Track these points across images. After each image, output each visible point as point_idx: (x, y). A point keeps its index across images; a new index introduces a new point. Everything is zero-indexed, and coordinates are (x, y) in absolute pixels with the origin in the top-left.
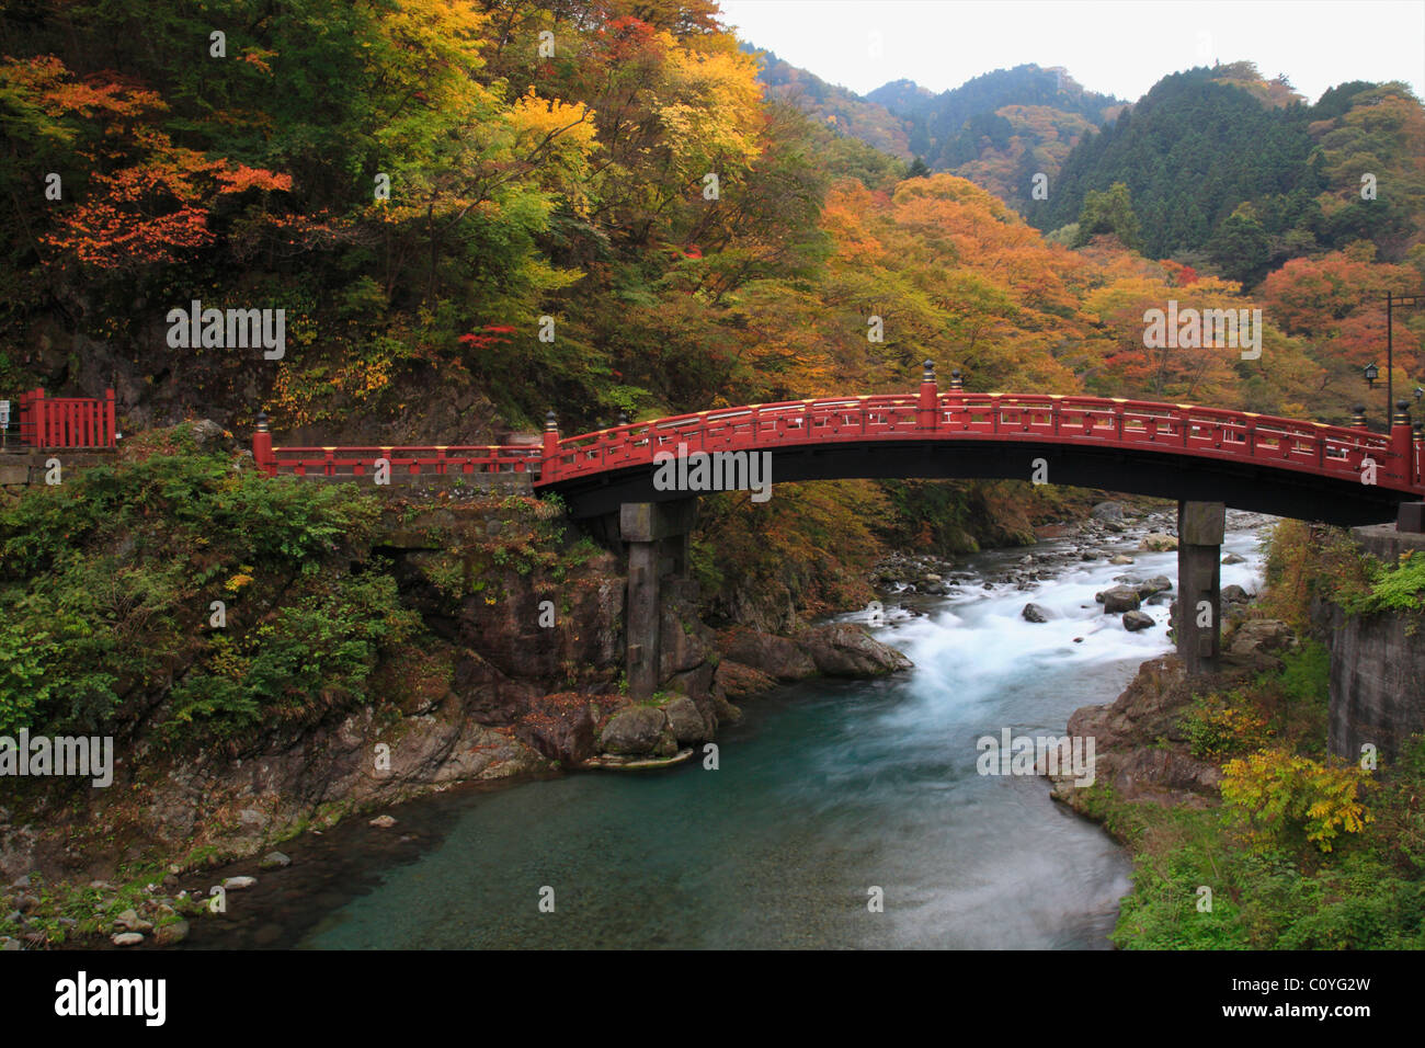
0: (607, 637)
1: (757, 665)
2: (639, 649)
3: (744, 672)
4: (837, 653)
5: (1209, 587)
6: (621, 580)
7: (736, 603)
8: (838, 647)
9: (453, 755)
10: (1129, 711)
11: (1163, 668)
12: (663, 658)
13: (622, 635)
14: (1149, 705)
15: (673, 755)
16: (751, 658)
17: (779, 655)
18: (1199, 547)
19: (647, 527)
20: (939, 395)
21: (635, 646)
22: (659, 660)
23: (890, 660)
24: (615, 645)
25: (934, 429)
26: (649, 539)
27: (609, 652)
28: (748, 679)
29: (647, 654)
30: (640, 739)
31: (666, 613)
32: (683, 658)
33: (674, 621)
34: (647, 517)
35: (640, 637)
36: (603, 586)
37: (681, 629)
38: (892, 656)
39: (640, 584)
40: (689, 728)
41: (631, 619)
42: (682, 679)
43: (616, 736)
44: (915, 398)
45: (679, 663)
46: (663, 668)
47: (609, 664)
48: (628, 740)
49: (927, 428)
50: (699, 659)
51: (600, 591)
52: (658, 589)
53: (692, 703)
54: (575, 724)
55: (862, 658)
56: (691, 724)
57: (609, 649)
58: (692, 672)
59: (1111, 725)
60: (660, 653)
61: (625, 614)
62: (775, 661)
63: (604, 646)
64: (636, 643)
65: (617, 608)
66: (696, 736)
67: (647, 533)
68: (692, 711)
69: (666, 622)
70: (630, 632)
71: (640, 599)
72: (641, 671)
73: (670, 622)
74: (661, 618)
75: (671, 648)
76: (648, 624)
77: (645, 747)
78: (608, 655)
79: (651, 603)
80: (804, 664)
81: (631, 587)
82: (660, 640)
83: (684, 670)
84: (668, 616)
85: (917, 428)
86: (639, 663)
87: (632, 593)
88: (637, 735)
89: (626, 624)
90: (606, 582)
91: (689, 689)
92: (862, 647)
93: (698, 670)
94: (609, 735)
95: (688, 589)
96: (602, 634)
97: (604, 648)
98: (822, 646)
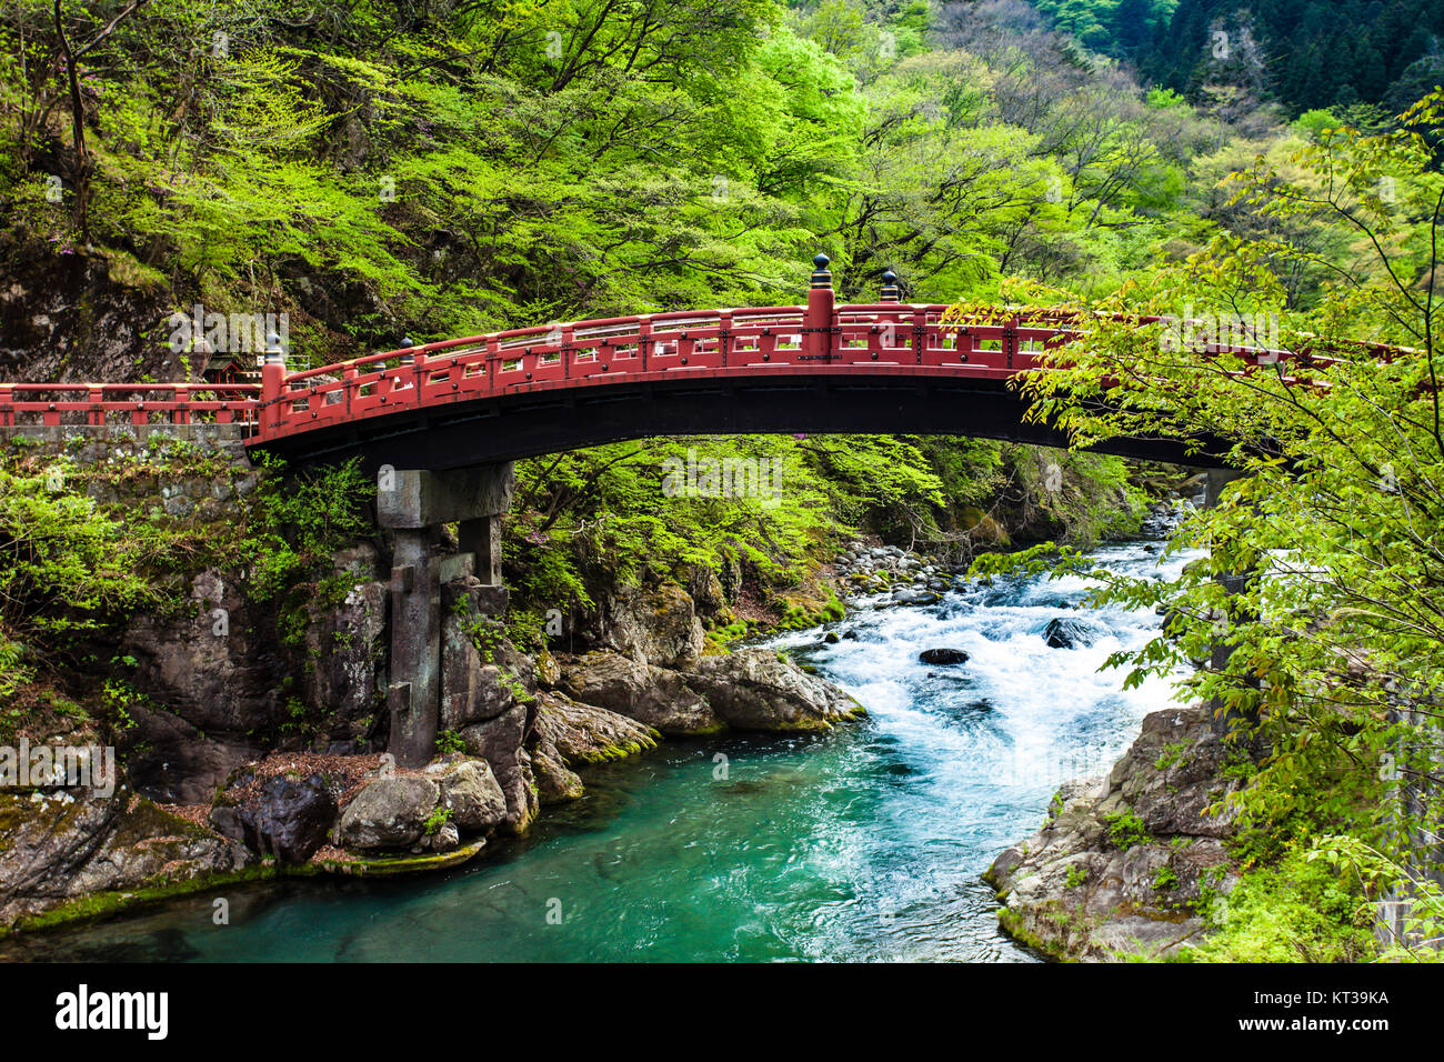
0: (358, 672)
1: (626, 711)
2: (406, 689)
3: (601, 719)
4: (743, 691)
6: (380, 586)
7: (607, 617)
8: (746, 682)
9: (103, 852)
10: (1126, 786)
11: (1178, 722)
12: (446, 703)
13: (381, 668)
14: (1151, 780)
16: (615, 698)
19: (416, 504)
21: (400, 685)
22: (440, 705)
23: (823, 702)
24: (372, 684)
25: (828, 359)
26: (418, 523)
27: (361, 694)
28: (606, 732)
29: (420, 695)
30: (395, 825)
31: (451, 633)
32: (476, 703)
33: (463, 646)
34: (415, 491)
35: (409, 670)
36: (352, 595)
37: (474, 659)
38: (828, 697)
39: (408, 592)
40: (478, 807)
41: (395, 643)
42: (478, 735)
43: (363, 822)
44: (801, 311)
45: (471, 709)
46: (445, 716)
47: (361, 712)
48: (379, 826)
49: (818, 358)
50: (502, 703)
51: (347, 601)
52: (436, 600)
53: (489, 770)
54: (301, 803)
55: (781, 700)
56: (482, 802)
57: (362, 688)
58: (492, 724)
59: (1100, 809)
60: (440, 695)
61: (385, 637)
62: (651, 704)
63: (354, 685)
64: (403, 680)
65: (374, 627)
66: (489, 818)
67: (417, 515)
68: (486, 781)
69: (452, 649)
70: (394, 664)
71: (409, 613)
72: (410, 722)
73: (458, 647)
74: (443, 642)
75: (460, 685)
76: (419, 652)
77: (407, 836)
78: (359, 699)
79: (425, 620)
80: (696, 707)
81: (395, 597)
82: (441, 675)
83: (478, 720)
84: (456, 640)
85: (803, 358)
86: (407, 710)
87: (396, 605)
88: (392, 820)
89: (388, 652)
90: (358, 588)
91: (487, 748)
92: (781, 683)
93: (502, 719)
94: (351, 820)
95: (490, 600)
96: (350, 667)
97: (354, 689)
98: (724, 683)
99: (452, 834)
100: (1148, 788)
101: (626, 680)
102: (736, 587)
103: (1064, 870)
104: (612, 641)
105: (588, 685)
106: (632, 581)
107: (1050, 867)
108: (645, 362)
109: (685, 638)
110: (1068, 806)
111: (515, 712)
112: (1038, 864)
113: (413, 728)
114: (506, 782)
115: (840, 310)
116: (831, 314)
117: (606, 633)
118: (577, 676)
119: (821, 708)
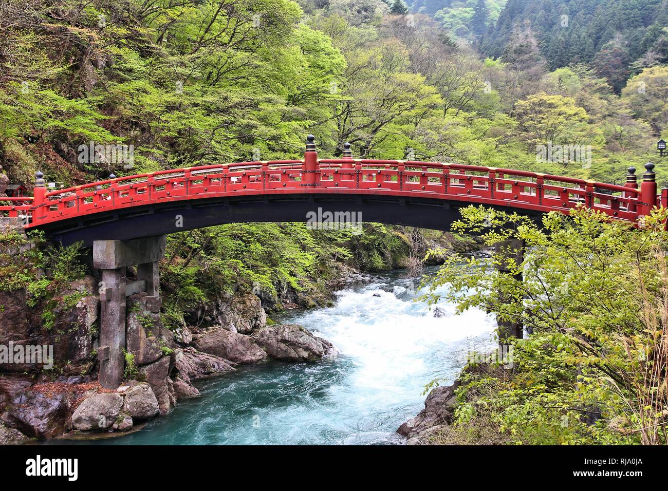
0: (84, 341)
2: (108, 349)
3: (212, 360)
4: (283, 346)
6: (93, 298)
7: (218, 309)
8: (284, 341)
12: (128, 355)
13: (95, 339)
16: (219, 350)
19: (113, 257)
20: (318, 160)
21: (104, 347)
22: (125, 356)
23: (322, 350)
24: (90, 347)
25: (314, 185)
26: (114, 267)
27: (84, 352)
28: (214, 366)
29: (115, 352)
31: (131, 321)
32: (144, 355)
33: (138, 327)
34: (112, 251)
35: (109, 340)
36: (80, 303)
37: (143, 333)
38: (324, 347)
39: (109, 301)
40: (143, 408)
41: (102, 326)
42: (145, 371)
43: (83, 417)
44: (301, 162)
45: (141, 358)
46: (128, 362)
47: (84, 361)
48: (91, 419)
49: (309, 185)
50: (157, 355)
51: (77, 306)
52: (124, 304)
53: (150, 389)
54: (51, 409)
55: (301, 349)
56: (146, 405)
57: (85, 349)
58: (152, 365)
61: (98, 323)
62: (237, 352)
64: (106, 345)
65: (91, 318)
66: (149, 413)
67: (113, 263)
68: (148, 395)
69: (132, 329)
70: (102, 336)
71: (110, 311)
72: (109, 366)
73: (135, 328)
74: (127, 325)
75: (135, 347)
76: (114, 330)
78: (84, 354)
79: (117, 314)
80: (258, 354)
81: (102, 304)
82: (126, 341)
83: (145, 364)
84: (133, 324)
85: (302, 185)
86: (108, 359)
87: (103, 307)
89: (99, 330)
90: (83, 299)
91: (150, 377)
92: (301, 340)
93: (157, 363)
94: (77, 416)
95: (151, 303)
96: (78, 339)
97: (80, 349)
98: (273, 341)
99: (129, 422)
101: (225, 340)
102: (284, 293)
104: (220, 321)
105: (206, 343)
106: (229, 292)
108: (226, 186)
109: (256, 319)
110: (433, 402)
111: (164, 359)
113: (112, 368)
114: (158, 395)
115: (320, 162)
116: (316, 164)
117: (217, 317)
118: (201, 339)
119: (320, 353)
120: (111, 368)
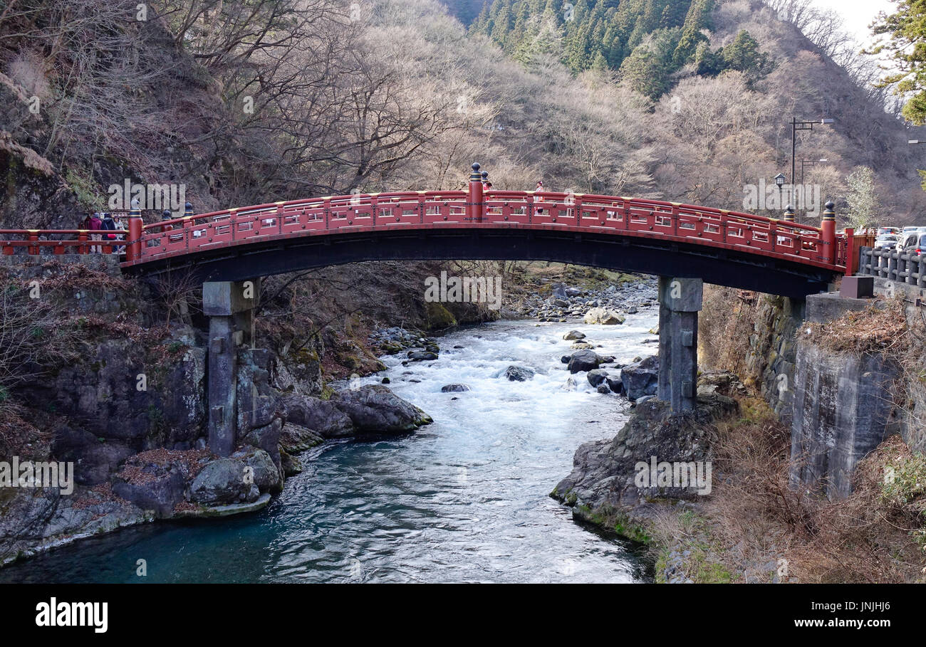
0: (191, 401)
1: (303, 423)
2: (221, 409)
4: (369, 410)
5: (691, 344)
6: (202, 350)
8: (371, 404)
9: (58, 512)
10: (628, 442)
11: (653, 408)
12: (240, 417)
13: (205, 399)
14: (645, 437)
15: (256, 499)
17: (320, 413)
18: (682, 312)
19: (228, 302)
20: (485, 191)
21: (218, 408)
22: (237, 419)
23: (413, 414)
25: (480, 220)
26: (229, 312)
27: (192, 414)
28: (298, 435)
29: (228, 413)
30: (228, 487)
31: (241, 377)
32: (257, 416)
33: (249, 384)
34: (228, 294)
35: (221, 399)
36: (187, 355)
37: (255, 391)
39: (221, 353)
40: (269, 476)
41: (211, 383)
42: (257, 434)
43: (207, 487)
44: (465, 194)
45: (254, 420)
46: (240, 425)
47: (193, 424)
48: (217, 488)
49: (474, 219)
50: (272, 417)
51: (184, 359)
52: (235, 357)
53: (268, 455)
55: (391, 414)
56: (269, 473)
57: (193, 411)
58: (265, 428)
59: (615, 454)
60: (237, 413)
61: (205, 381)
62: (317, 419)
63: (189, 409)
64: (218, 405)
65: (198, 375)
67: (229, 308)
68: (269, 461)
69: (243, 386)
70: (211, 395)
71: (221, 365)
72: (223, 429)
73: (246, 385)
74: (238, 382)
75: (247, 406)
76: (228, 388)
77: (233, 494)
78: (192, 417)
79: (231, 369)
80: (342, 420)
81: (211, 357)
82: (237, 401)
83: (258, 427)
84: (244, 381)
85: (467, 219)
86: (221, 422)
87: (212, 360)
88: (226, 484)
89: (206, 388)
90: (189, 351)
91: (262, 443)
92: (390, 403)
93: (270, 426)
94: (199, 486)
96: (186, 398)
97: (189, 411)
98: (357, 405)
99: (256, 491)
100: (645, 440)
101: (301, 404)
103: (605, 485)
104: (277, 384)
107: (596, 484)
108: (374, 220)
111: (277, 422)
112: (585, 485)
113: (223, 432)
117: (274, 380)
119: (412, 417)
120: (225, 432)
